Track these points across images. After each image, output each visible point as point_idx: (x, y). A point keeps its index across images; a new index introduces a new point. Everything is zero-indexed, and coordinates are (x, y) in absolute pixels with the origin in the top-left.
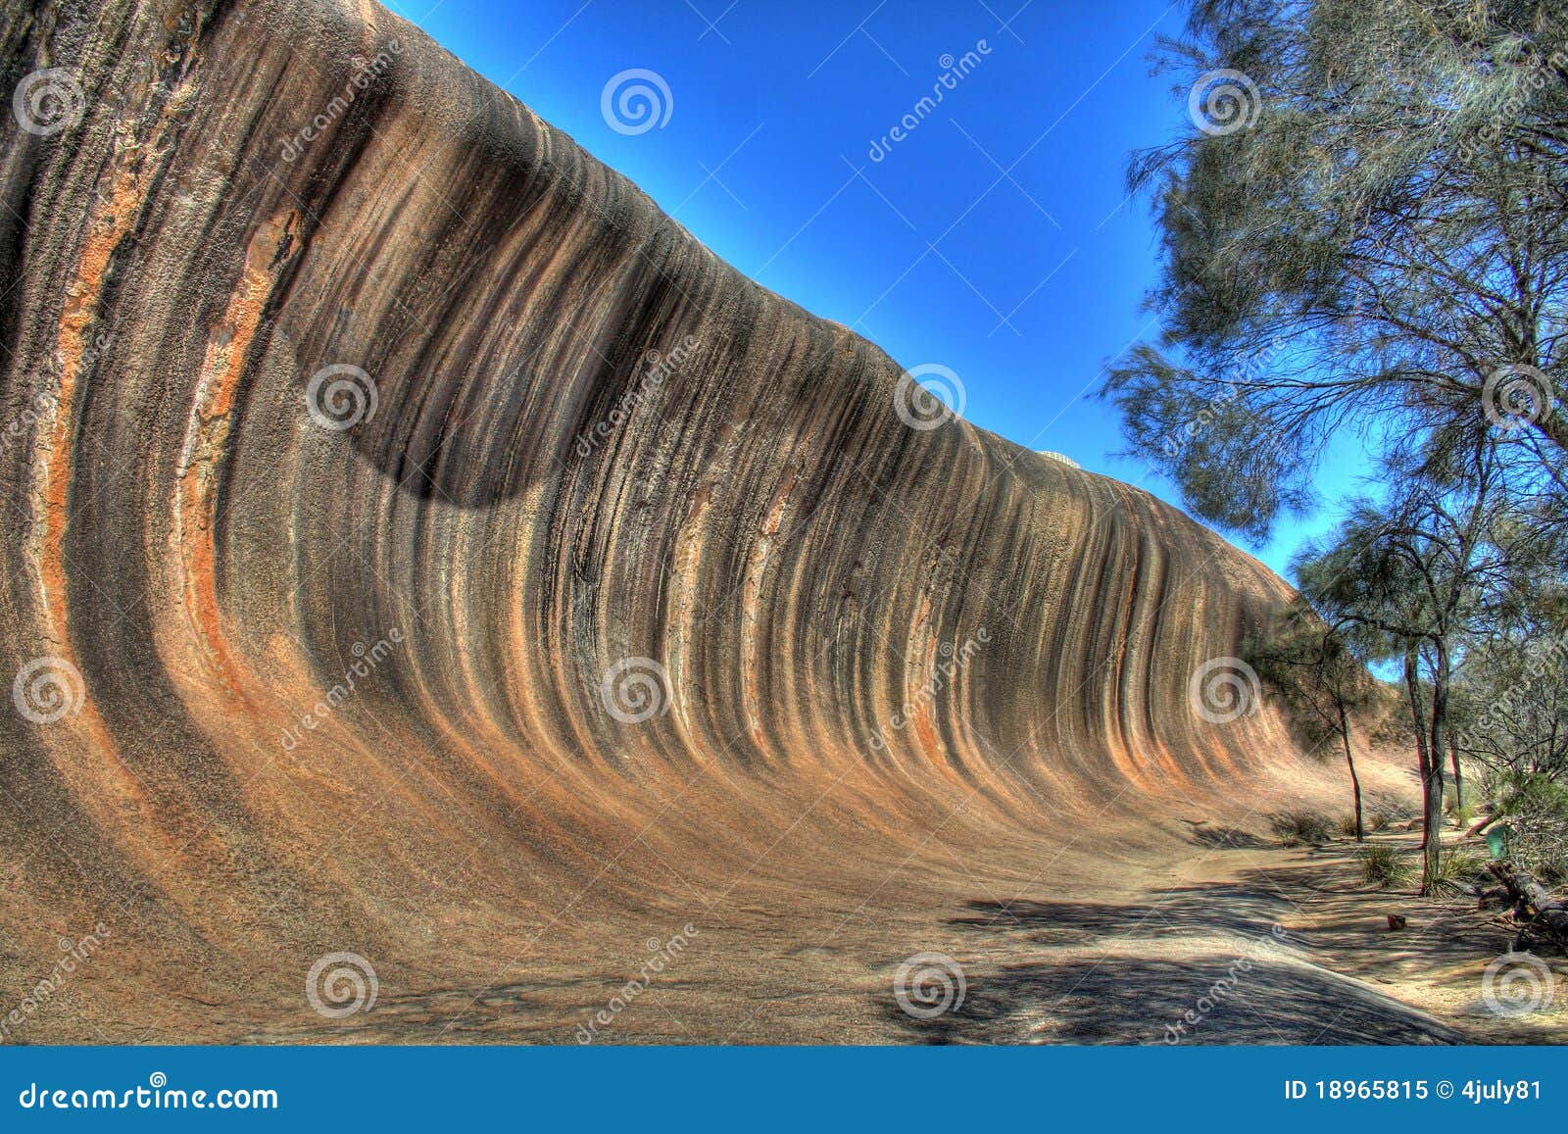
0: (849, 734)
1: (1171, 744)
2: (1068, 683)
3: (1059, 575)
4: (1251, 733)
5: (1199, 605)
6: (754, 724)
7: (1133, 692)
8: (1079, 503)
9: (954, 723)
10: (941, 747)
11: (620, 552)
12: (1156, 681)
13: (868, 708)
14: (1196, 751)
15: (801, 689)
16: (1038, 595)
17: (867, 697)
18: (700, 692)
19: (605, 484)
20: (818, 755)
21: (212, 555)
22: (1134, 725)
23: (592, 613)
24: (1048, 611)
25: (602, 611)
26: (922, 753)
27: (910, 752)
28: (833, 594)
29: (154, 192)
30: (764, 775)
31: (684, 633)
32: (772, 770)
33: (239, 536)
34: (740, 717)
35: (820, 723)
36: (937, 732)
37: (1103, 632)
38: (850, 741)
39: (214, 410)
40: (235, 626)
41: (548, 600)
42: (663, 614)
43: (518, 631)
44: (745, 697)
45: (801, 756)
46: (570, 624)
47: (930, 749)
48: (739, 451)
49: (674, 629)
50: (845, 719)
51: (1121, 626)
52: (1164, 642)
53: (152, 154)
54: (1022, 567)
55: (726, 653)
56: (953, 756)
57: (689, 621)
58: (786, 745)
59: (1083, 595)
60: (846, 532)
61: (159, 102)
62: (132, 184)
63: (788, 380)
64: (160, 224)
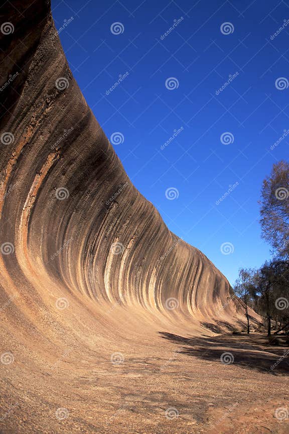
0: (138, 299)
1: (200, 308)
2: (181, 292)
3: (182, 267)
4: (216, 307)
5: (208, 277)
6: (120, 295)
7: (193, 296)
8: (188, 251)
9: (158, 299)
10: (156, 304)
11: (100, 249)
12: (198, 293)
13: (142, 293)
14: (205, 310)
15: (130, 287)
16: (177, 271)
17: (142, 291)
18: (111, 285)
19: (100, 231)
20: (133, 304)
21: (27, 233)
22: (193, 303)
23: (92, 263)
24: (179, 275)
25: (94, 262)
26: (152, 305)
27: (149, 305)
28: (138, 265)
29: (35, 134)
30: (124, 307)
31: (109, 270)
32: (125, 306)
33: (33, 229)
34: (118, 293)
35: (133, 296)
36: (154, 301)
37: (189, 281)
38: (138, 301)
39: (33, 195)
40: (30, 253)
41: (85, 258)
42: (105, 265)
43: (79, 264)
44: (119, 287)
45: (129, 304)
46: (88, 264)
47: (153, 304)
48: (126, 228)
49: (107, 269)
50: (137, 295)
51: (193, 280)
52: (201, 285)
53: (38, 124)
54: (175, 264)
55: (116, 277)
56: (158, 306)
57: (110, 267)
58: (127, 300)
59: (186, 272)
60: (143, 251)
61: (43, 110)
62: (32, 130)
63: (140, 213)
64: (35, 142)
